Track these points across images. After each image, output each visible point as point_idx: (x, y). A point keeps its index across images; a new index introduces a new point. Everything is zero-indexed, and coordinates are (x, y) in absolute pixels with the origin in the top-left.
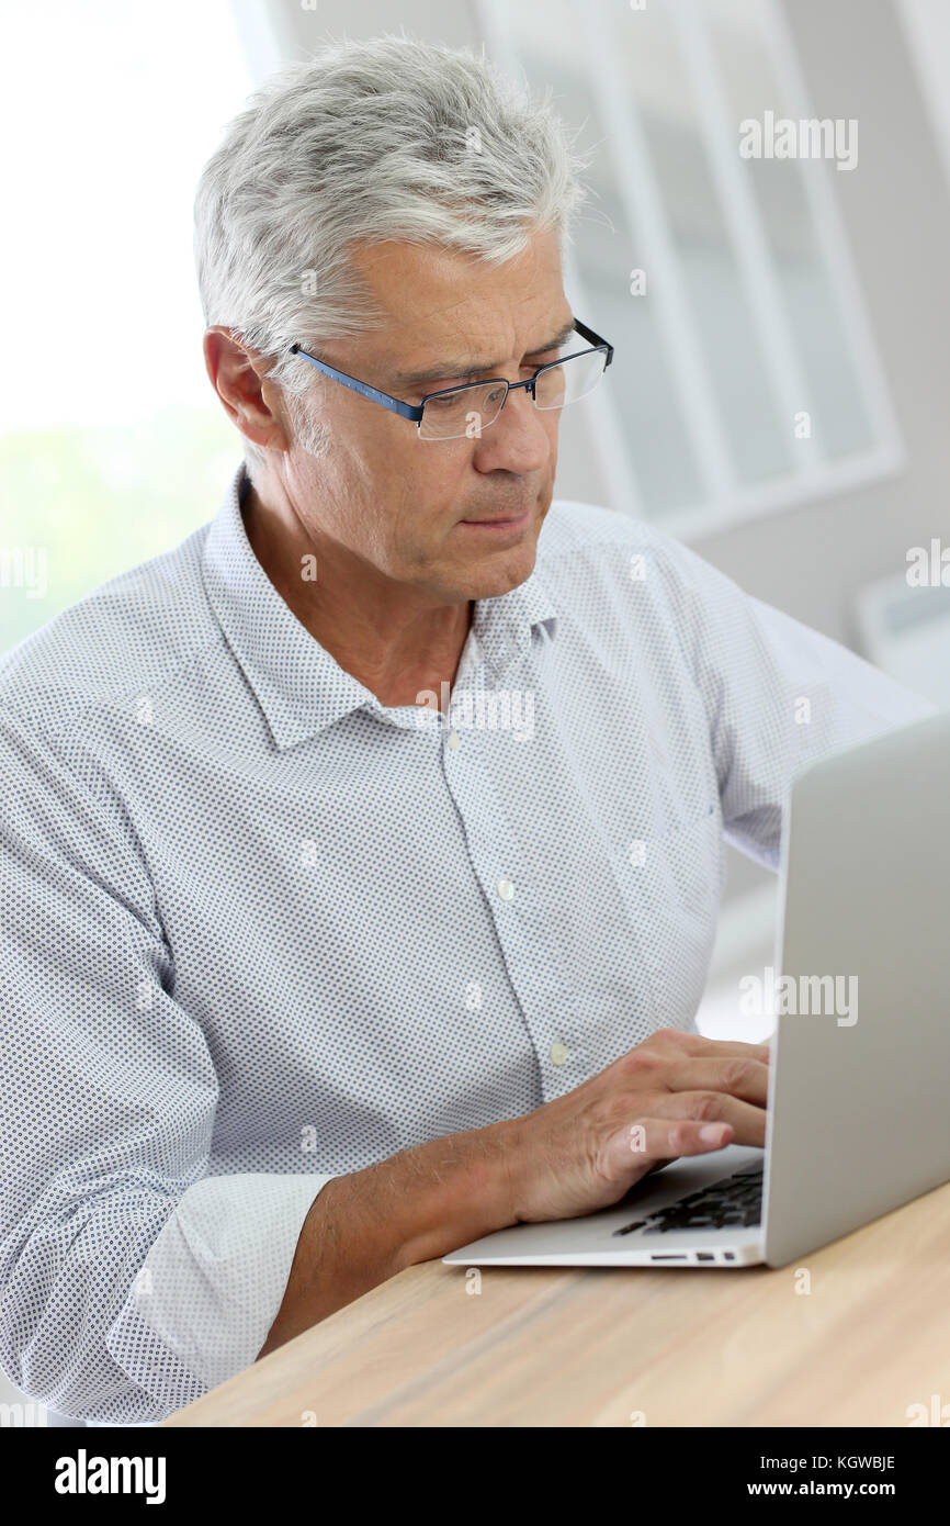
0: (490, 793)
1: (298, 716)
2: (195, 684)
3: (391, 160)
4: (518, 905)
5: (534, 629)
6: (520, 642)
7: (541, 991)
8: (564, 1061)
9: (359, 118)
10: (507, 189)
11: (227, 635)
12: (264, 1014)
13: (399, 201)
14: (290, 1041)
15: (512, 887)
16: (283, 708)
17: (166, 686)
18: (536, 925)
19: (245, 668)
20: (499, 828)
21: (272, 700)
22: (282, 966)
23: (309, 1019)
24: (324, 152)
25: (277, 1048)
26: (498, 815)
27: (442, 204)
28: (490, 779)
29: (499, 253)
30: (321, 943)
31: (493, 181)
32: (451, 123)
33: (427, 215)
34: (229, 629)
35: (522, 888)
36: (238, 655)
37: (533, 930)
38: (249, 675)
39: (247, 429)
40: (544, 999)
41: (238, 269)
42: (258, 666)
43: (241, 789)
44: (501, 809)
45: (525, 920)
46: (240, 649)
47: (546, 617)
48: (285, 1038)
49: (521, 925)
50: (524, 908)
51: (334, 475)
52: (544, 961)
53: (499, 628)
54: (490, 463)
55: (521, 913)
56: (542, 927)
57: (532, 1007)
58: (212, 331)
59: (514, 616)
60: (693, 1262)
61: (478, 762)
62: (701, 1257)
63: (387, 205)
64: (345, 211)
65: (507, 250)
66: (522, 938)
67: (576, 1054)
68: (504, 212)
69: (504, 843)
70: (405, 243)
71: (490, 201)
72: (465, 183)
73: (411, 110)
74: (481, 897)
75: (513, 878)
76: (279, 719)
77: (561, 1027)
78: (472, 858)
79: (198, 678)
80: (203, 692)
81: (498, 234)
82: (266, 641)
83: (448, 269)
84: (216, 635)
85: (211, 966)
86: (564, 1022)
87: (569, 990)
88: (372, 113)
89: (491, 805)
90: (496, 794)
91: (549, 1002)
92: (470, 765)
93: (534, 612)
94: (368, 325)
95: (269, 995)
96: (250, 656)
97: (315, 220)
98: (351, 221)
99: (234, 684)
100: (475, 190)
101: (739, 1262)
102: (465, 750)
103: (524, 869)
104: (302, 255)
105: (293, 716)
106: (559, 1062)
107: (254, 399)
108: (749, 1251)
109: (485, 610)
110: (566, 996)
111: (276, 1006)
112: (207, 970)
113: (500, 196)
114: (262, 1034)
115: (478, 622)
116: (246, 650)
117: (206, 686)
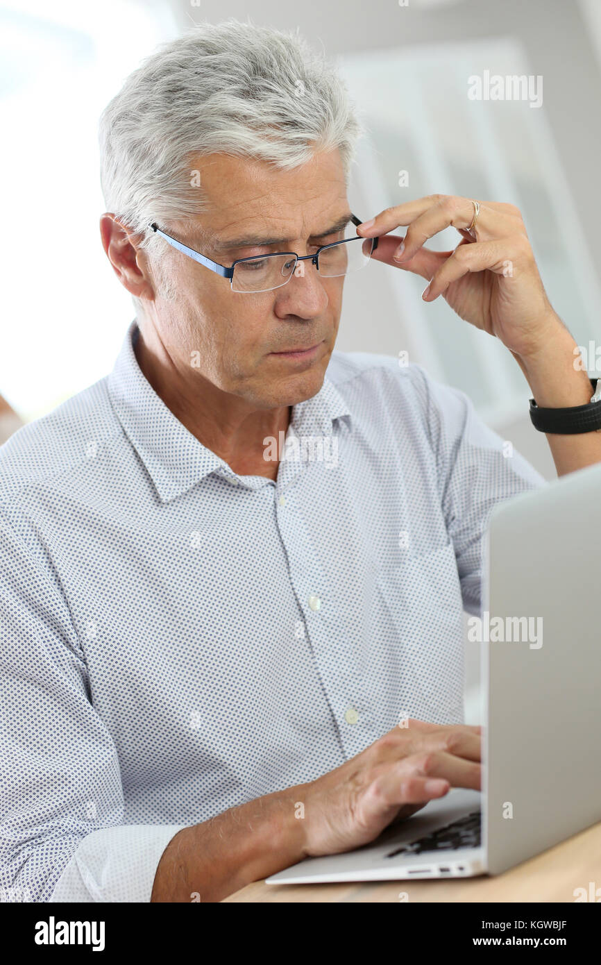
0: (305, 535)
1: (175, 479)
2: (104, 463)
3: (218, 96)
4: (323, 614)
5: (335, 422)
6: (324, 430)
7: (337, 673)
8: (356, 721)
9: (199, 70)
10: (298, 120)
11: (126, 430)
12: (154, 691)
13: (222, 125)
14: (174, 710)
15: (319, 601)
16: (165, 474)
17: (84, 464)
18: (335, 627)
19: (138, 451)
20: (310, 560)
21: (157, 470)
22: (168, 658)
23: (187, 694)
24: (174, 91)
25: (165, 715)
26: (311, 551)
27: (251, 127)
28: (305, 527)
29: (290, 162)
30: (194, 641)
31: (286, 112)
32: (264, 75)
33: (241, 136)
34: (127, 426)
35: (325, 602)
36: (133, 442)
37: (333, 631)
38: (141, 454)
39: (127, 284)
40: (339, 679)
41: (119, 173)
42: (149, 449)
43: (134, 536)
44: (313, 548)
45: (327, 624)
46: (135, 438)
47: (342, 414)
48: (170, 708)
49: (325, 628)
50: (327, 615)
51: (181, 319)
52: (340, 652)
53: (310, 422)
54: (284, 311)
55: (325, 619)
56: (339, 629)
57: (331, 684)
58: (104, 216)
59: (320, 414)
60: (436, 874)
61: (298, 515)
62: (442, 870)
63: (214, 128)
64: (187, 131)
65: (293, 160)
66: (325, 637)
67: (365, 717)
68: (294, 134)
69: (314, 570)
70: (226, 155)
71: (285, 127)
72: (266, 113)
73: (237, 66)
74: (298, 608)
75: (320, 595)
76: (162, 482)
77: (352, 698)
78: (292, 581)
79: (106, 459)
80: (110, 467)
81: (289, 149)
82: (151, 429)
83: (255, 174)
84: (118, 430)
85: (115, 660)
86: (354, 694)
87: (357, 673)
88: (209, 66)
89: (306, 544)
90: (309, 537)
91: (343, 680)
92: (292, 517)
93: (334, 411)
94: (197, 210)
95: (157, 678)
96: (141, 442)
97: (166, 138)
98: (189, 139)
99: (131, 462)
100: (273, 119)
101: (468, 872)
102: (289, 506)
103: (327, 589)
104: (157, 162)
105: (172, 479)
106: (351, 722)
107: (131, 264)
108: (475, 864)
109: (300, 411)
110: (355, 676)
111: (163, 686)
112: (113, 663)
113: (294, 124)
114: (154, 705)
115: (295, 419)
116: (138, 438)
117: (112, 463)
